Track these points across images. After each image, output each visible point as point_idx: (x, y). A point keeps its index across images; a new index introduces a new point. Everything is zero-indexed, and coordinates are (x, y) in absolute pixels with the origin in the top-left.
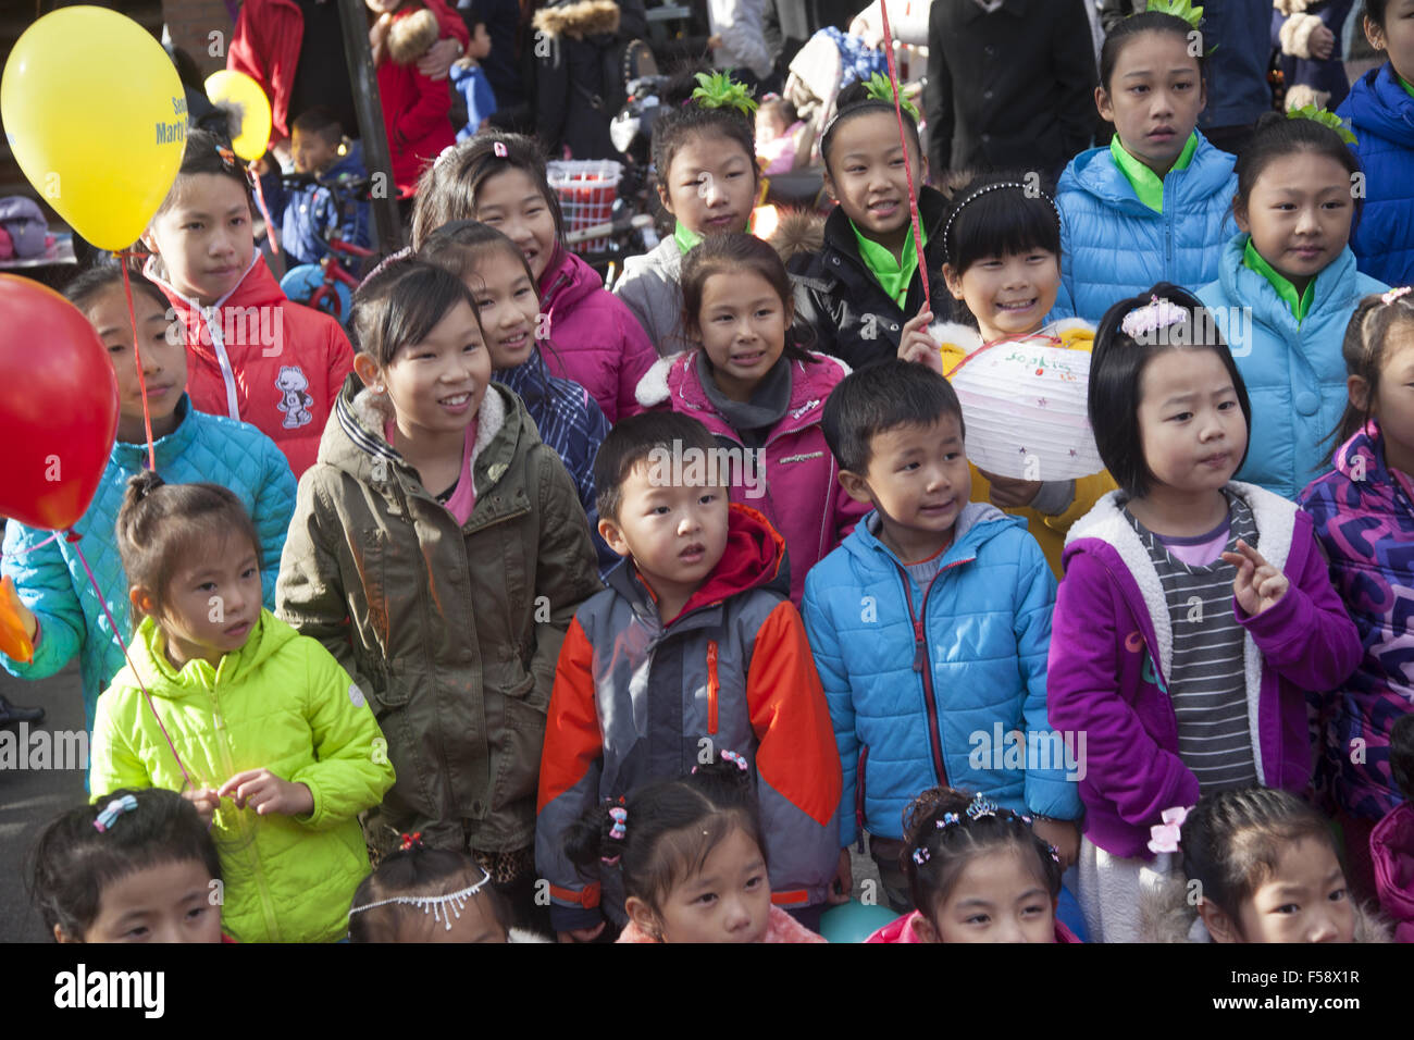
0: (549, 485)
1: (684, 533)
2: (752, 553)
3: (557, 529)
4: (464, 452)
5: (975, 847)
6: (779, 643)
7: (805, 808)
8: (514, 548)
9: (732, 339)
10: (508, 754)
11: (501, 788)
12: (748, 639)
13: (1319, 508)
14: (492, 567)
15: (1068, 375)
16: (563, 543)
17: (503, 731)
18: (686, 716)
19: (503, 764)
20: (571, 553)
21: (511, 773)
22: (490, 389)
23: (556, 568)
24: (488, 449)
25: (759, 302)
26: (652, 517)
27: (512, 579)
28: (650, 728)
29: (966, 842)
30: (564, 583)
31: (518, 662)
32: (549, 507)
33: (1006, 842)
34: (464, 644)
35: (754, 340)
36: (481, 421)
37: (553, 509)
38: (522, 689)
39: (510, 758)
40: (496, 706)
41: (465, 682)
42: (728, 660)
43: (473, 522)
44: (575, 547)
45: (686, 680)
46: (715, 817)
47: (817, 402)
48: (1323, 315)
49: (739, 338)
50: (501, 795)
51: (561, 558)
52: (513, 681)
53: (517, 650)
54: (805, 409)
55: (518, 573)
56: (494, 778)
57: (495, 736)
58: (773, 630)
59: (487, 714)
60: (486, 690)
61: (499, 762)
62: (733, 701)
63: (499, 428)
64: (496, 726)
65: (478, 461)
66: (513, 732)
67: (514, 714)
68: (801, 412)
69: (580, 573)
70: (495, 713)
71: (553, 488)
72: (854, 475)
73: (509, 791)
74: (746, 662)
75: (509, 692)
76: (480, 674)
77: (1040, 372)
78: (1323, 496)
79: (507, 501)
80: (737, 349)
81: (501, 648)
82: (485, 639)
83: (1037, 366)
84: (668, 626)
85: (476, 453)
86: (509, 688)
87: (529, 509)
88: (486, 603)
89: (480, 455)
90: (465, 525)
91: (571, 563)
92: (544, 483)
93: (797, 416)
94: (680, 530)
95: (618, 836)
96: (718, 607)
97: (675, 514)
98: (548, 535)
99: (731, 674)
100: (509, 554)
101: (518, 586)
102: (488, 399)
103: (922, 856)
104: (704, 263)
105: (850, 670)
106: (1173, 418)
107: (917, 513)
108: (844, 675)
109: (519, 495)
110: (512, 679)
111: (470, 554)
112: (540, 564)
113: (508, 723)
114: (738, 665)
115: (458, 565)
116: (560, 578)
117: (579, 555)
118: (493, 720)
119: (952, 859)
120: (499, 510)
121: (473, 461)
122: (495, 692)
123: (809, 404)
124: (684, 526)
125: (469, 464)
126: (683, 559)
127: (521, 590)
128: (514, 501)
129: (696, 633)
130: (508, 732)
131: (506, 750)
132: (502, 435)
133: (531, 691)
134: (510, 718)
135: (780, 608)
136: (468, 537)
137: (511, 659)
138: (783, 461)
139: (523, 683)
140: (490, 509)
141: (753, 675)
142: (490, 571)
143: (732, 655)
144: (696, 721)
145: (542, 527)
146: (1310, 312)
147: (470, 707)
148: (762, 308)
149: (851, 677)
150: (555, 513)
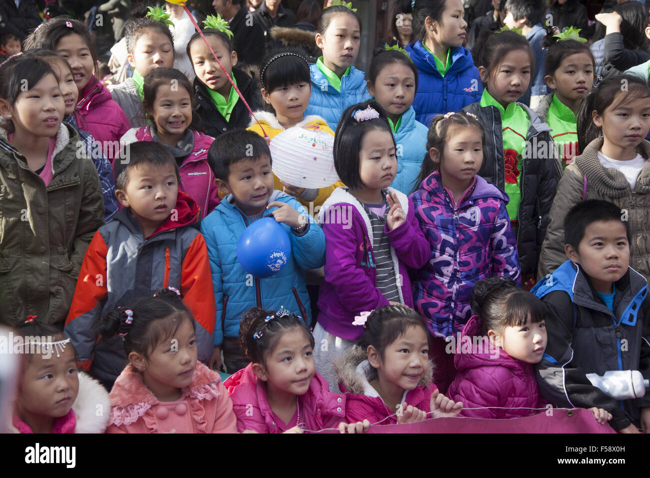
0: (89, 173)
1: (158, 198)
2: (188, 210)
3: (91, 194)
4: (48, 153)
5: (283, 329)
6: (199, 250)
7: (203, 326)
8: (70, 200)
9: (170, 115)
10: (58, 298)
11: (53, 315)
12: (185, 248)
13: (416, 202)
14: (59, 209)
15: (325, 147)
16: (94, 201)
17: (57, 287)
18: (153, 281)
19: (55, 303)
20: (96, 207)
21: (59, 308)
22: (62, 125)
23: (88, 213)
24: (61, 152)
25: (183, 99)
26: (143, 190)
27: (68, 215)
28: (135, 285)
29: (279, 327)
30: (90, 221)
31: (67, 255)
32: (88, 184)
33: (296, 326)
34: (42, 244)
35: (181, 116)
36: (58, 139)
37: (90, 185)
38: (68, 268)
39: (59, 300)
40: (55, 275)
41: (42, 263)
42: (176, 256)
43: (51, 186)
44: (98, 204)
45: (154, 264)
46: (177, 313)
47: (205, 150)
48: (403, 133)
49: (173, 115)
50: (53, 318)
51: (91, 209)
52: (64, 264)
53: (67, 250)
54: (200, 152)
55: (71, 213)
56: (51, 309)
57: (53, 290)
58: (196, 245)
59: (50, 279)
60: (51, 267)
61: (54, 302)
62: (176, 275)
63: (67, 143)
64: (54, 285)
65: (55, 158)
66: (62, 288)
67: (63, 279)
68: (198, 153)
69: (99, 216)
70: (54, 279)
71: (91, 174)
72: (222, 181)
73: (57, 317)
74: (183, 258)
75: (62, 269)
76: (49, 259)
77: (314, 145)
78: (417, 198)
79: (70, 178)
80: (171, 119)
81: (59, 248)
82: (53, 243)
83: (313, 142)
84: (148, 239)
85: (55, 153)
86: (61, 267)
87: (79, 183)
88: (55, 225)
89: (57, 155)
90: (48, 187)
91: (96, 212)
92: (87, 172)
93: (196, 155)
94: (156, 197)
95: (129, 323)
96: (173, 232)
97: (154, 190)
98: (86, 196)
99: (177, 263)
100: (67, 203)
101: (69, 219)
102: (62, 129)
103: (259, 335)
104: (156, 80)
105: (222, 263)
106: (373, 158)
107: (251, 199)
108: (220, 265)
109: (75, 176)
110: (64, 263)
111: (49, 200)
112: (81, 210)
113: (59, 283)
114: (179, 259)
115: (43, 205)
116: (90, 217)
117: (100, 208)
118: (53, 281)
119: (274, 335)
120: (65, 182)
121: (53, 157)
122: (54, 268)
123: (202, 150)
124: (158, 195)
125: (51, 159)
126: (156, 210)
127: (72, 221)
128: (73, 178)
129: (161, 243)
130: (60, 288)
131: (58, 296)
132: (69, 146)
133: (72, 270)
134: (61, 281)
135: (199, 235)
136: (49, 193)
137: (63, 254)
138: (189, 174)
139: (68, 265)
140: (61, 181)
141: (185, 264)
142: (59, 211)
143: (177, 254)
144: (158, 283)
145: (84, 194)
146: (398, 131)
147: (42, 275)
148: (184, 102)
149: (222, 266)
150: (91, 187)
